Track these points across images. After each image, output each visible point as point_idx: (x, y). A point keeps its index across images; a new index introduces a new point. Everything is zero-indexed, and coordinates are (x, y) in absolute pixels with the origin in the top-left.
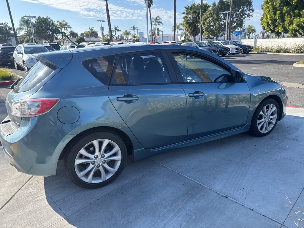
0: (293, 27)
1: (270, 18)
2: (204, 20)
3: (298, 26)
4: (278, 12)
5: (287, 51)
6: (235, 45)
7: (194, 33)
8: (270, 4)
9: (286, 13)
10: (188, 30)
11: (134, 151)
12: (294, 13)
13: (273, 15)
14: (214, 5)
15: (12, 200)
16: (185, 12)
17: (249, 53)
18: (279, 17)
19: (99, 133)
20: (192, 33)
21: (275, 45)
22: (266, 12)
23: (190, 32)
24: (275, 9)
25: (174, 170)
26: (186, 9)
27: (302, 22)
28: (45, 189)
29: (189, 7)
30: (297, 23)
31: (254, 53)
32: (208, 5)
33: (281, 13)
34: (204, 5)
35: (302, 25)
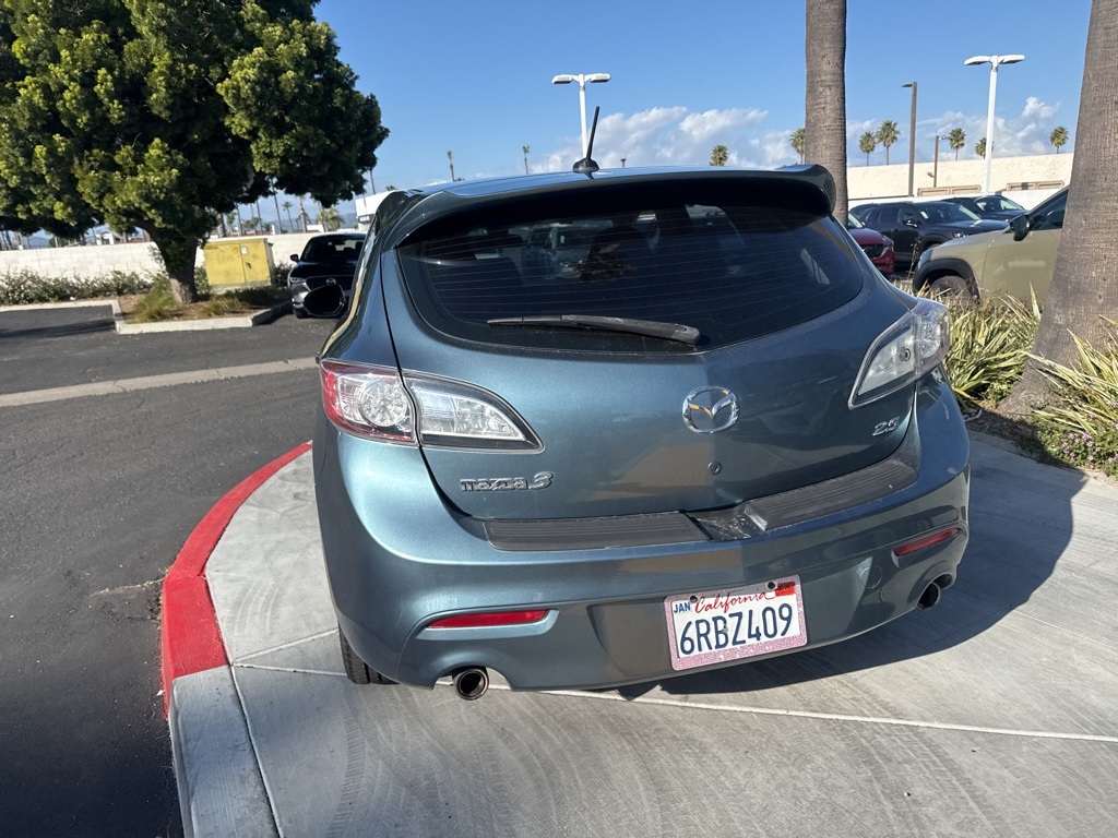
0: (123, 202)
3: (146, 198)
4: (39, 150)
9: (68, 152)
12: (94, 158)
13: (21, 160)
18: (48, 166)
30: (139, 188)
33: (51, 152)
35: (157, 197)
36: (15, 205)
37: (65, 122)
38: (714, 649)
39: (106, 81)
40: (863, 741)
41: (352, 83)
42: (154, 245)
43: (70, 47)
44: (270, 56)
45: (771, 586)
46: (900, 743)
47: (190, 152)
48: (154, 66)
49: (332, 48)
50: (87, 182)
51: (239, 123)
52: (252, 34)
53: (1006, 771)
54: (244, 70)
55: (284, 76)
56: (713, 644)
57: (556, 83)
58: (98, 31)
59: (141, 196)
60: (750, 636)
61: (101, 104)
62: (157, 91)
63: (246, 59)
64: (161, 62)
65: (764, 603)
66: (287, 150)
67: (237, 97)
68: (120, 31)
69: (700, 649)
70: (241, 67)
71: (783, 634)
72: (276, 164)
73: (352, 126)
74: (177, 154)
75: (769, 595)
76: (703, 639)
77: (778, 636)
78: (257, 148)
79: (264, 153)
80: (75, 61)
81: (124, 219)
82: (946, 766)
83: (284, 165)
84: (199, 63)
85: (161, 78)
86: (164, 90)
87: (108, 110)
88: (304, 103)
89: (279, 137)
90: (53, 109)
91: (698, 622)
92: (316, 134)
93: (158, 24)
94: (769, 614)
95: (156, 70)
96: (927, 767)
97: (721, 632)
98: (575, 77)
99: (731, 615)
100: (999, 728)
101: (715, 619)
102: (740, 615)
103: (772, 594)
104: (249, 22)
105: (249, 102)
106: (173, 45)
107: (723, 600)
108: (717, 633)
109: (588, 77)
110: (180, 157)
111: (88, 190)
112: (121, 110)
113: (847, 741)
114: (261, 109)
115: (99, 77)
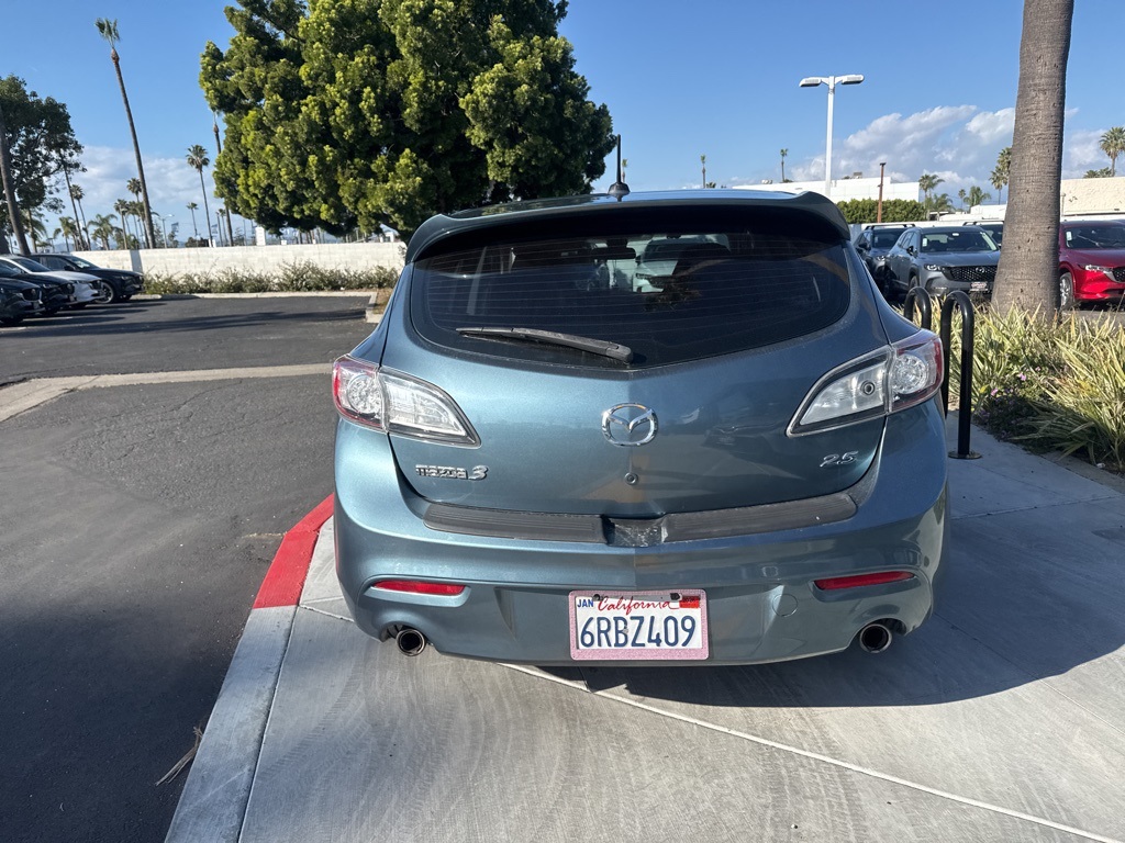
0: (373, 207)
1: (287, 174)
3: (391, 203)
4: (312, 159)
5: (260, 285)
9: (335, 161)
13: (298, 167)
17: (133, 297)
18: (318, 173)
22: (267, 155)
30: (386, 194)
31: (148, 297)
33: (321, 161)
35: (401, 203)
36: (292, 206)
37: (335, 135)
38: (613, 647)
39: (370, 98)
40: (784, 772)
41: (585, 94)
42: (403, 245)
43: (345, 70)
44: (509, 71)
45: (675, 597)
46: (818, 780)
47: (434, 161)
48: (410, 84)
49: (567, 61)
50: (346, 188)
51: (477, 135)
52: (496, 51)
53: (910, 828)
54: (484, 85)
55: (518, 90)
56: (613, 642)
57: (803, 86)
58: (368, 55)
59: (387, 201)
60: (650, 640)
61: (364, 118)
62: (411, 106)
63: (487, 75)
64: (416, 80)
65: (667, 612)
66: (518, 160)
67: (476, 110)
68: (387, 53)
69: (600, 644)
70: (482, 82)
71: (684, 644)
72: (507, 172)
73: (579, 136)
74: (423, 163)
75: (673, 605)
76: (603, 635)
77: (679, 646)
78: (492, 158)
79: (497, 162)
80: (346, 82)
81: (373, 221)
82: (851, 810)
83: (515, 174)
84: (448, 79)
85: (414, 94)
86: (416, 105)
87: (369, 123)
88: (536, 115)
89: (512, 147)
90: (326, 123)
91: (599, 619)
92: (544, 144)
93: (415, 46)
94: (671, 623)
95: (411, 88)
96: (831, 806)
97: (621, 632)
98: (824, 80)
99: (632, 618)
100: (934, 788)
101: (616, 619)
102: (641, 619)
103: (676, 604)
104: (494, 40)
105: (486, 115)
106: (427, 64)
107: (626, 602)
108: (617, 632)
109: (838, 79)
110: (425, 165)
111: (346, 195)
112: (379, 123)
113: (768, 768)
114: (497, 121)
115: (364, 95)
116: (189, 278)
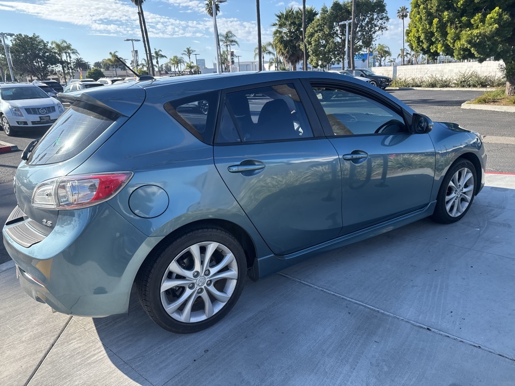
0: (461, 45)
1: (422, 30)
2: (309, 37)
3: (469, 42)
4: (436, 21)
6: (363, 77)
7: (293, 58)
8: (422, 6)
9: (447, 21)
10: (283, 54)
11: (259, 259)
12: (460, 22)
13: (428, 26)
14: (324, 11)
15: (44, 365)
16: (277, 22)
17: (387, 88)
18: (437, 28)
19: (200, 231)
20: (289, 58)
21: (426, 75)
22: (416, 20)
23: (286, 57)
24: (430, 16)
25: (325, 290)
26: (278, 18)
27: (475, 36)
28: (101, 339)
29: (283, 14)
30: (467, 37)
31: (393, 88)
32: (314, 11)
33: (440, 21)
34: (308, 12)
35: (475, 41)
36: (430, 46)
37: (455, 5)
50: (450, 35)
74: (505, 15)
116: (413, 80)
